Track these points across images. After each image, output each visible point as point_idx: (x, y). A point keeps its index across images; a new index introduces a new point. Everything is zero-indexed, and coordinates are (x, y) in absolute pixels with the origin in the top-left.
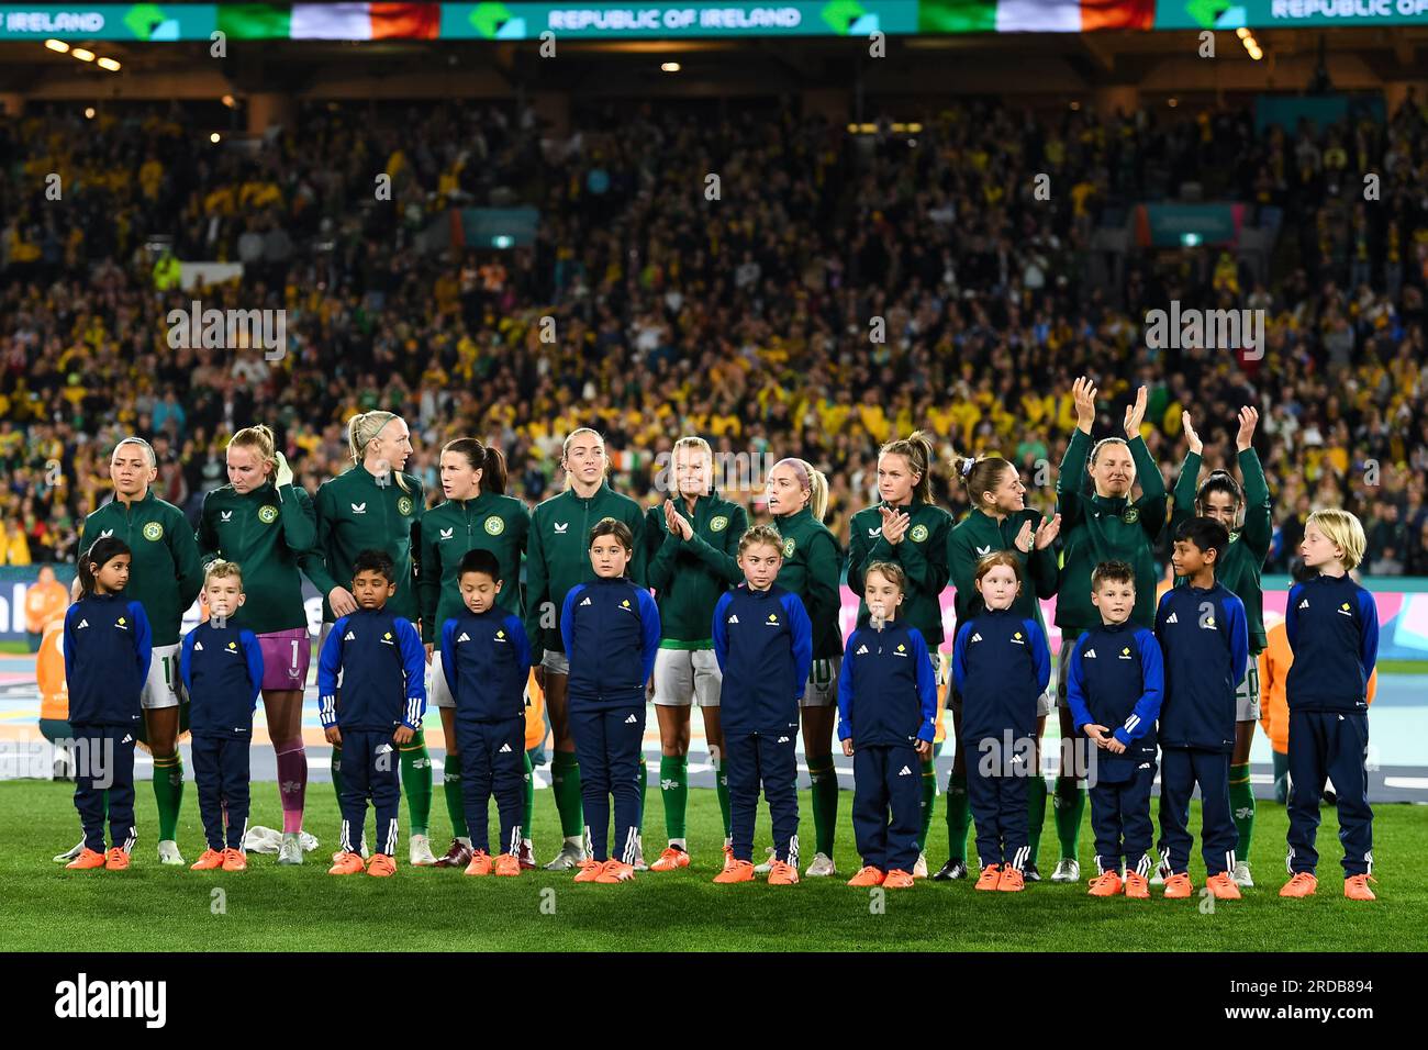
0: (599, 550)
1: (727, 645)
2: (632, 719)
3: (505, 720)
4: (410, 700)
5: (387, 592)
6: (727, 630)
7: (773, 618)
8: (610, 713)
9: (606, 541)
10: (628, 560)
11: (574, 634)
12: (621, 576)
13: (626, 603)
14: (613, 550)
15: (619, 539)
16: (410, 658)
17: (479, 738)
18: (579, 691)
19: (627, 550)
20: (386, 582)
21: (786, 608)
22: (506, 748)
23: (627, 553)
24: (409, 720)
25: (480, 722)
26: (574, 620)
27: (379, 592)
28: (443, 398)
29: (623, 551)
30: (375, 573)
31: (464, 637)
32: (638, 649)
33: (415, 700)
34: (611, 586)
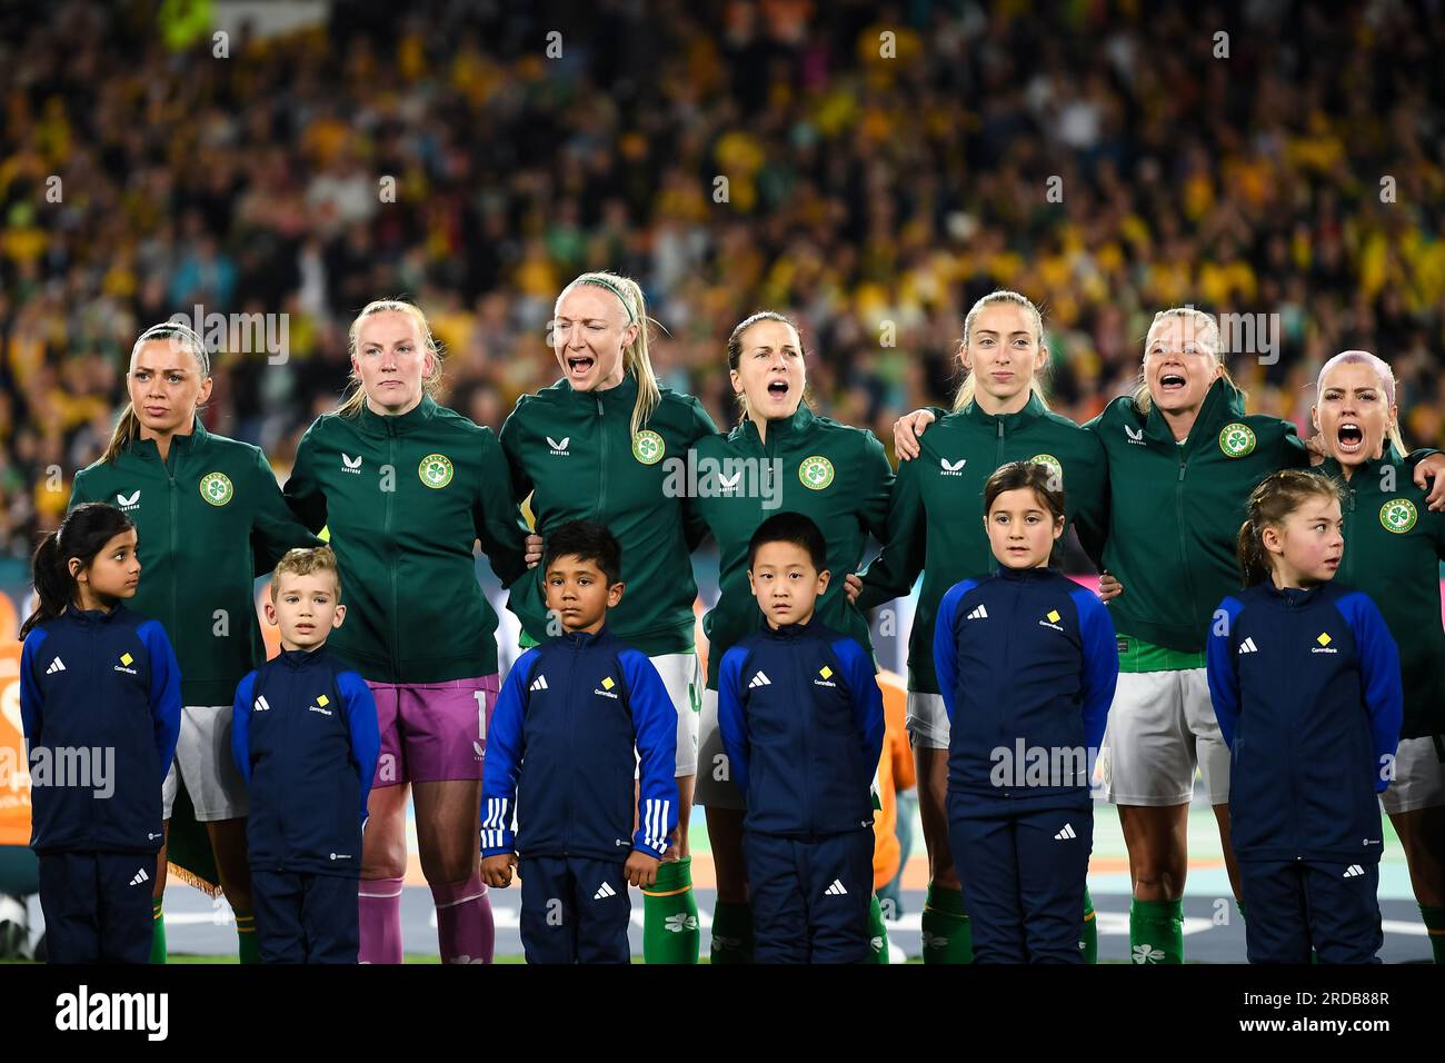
0: (1005, 518)
2: (1067, 832)
3: (837, 834)
4: (649, 802)
5: (605, 598)
7: (1324, 639)
8: (1021, 821)
9: (1017, 500)
10: (1058, 534)
11: (957, 672)
12: (1045, 564)
13: (1054, 616)
14: (1029, 518)
15: (1041, 497)
16: (648, 725)
17: (790, 868)
18: (965, 778)
19: (1055, 517)
20: (602, 579)
21: (1349, 618)
22: (837, 888)
23: (1056, 523)
24: (647, 842)
25: (790, 837)
26: (956, 643)
27: (589, 595)
28: (698, 242)
29: (1048, 518)
30: (581, 560)
31: (761, 679)
32: (1076, 701)
33: (658, 802)
34: (1025, 585)
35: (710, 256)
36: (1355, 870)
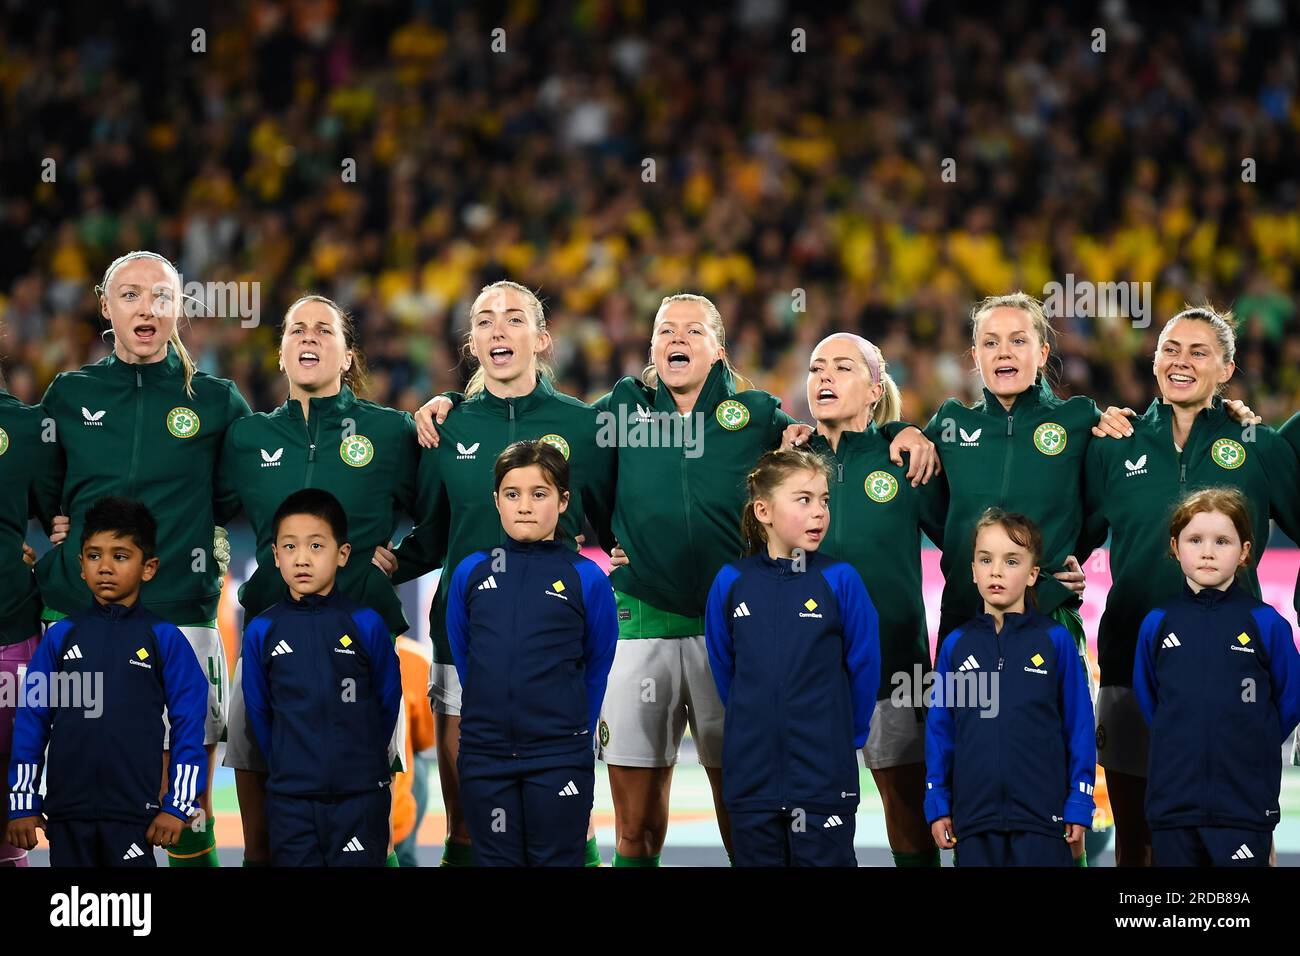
0: (514, 494)
1: (732, 655)
2: (571, 789)
3: (354, 794)
4: (179, 767)
5: (141, 573)
6: (731, 630)
7: (811, 605)
8: (532, 779)
9: (526, 477)
11: (468, 640)
12: (551, 538)
13: (559, 586)
14: (537, 493)
15: (548, 474)
16: (179, 696)
17: (310, 827)
18: (478, 741)
19: (561, 493)
20: (138, 554)
21: (834, 587)
22: (355, 845)
23: (562, 498)
24: (176, 803)
25: (309, 797)
26: (468, 612)
27: (125, 569)
28: (226, 230)
29: (554, 495)
30: (119, 537)
31: (283, 648)
32: (579, 666)
33: (188, 767)
34: (533, 557)
35: (238, 245)
36: (834, 821)
